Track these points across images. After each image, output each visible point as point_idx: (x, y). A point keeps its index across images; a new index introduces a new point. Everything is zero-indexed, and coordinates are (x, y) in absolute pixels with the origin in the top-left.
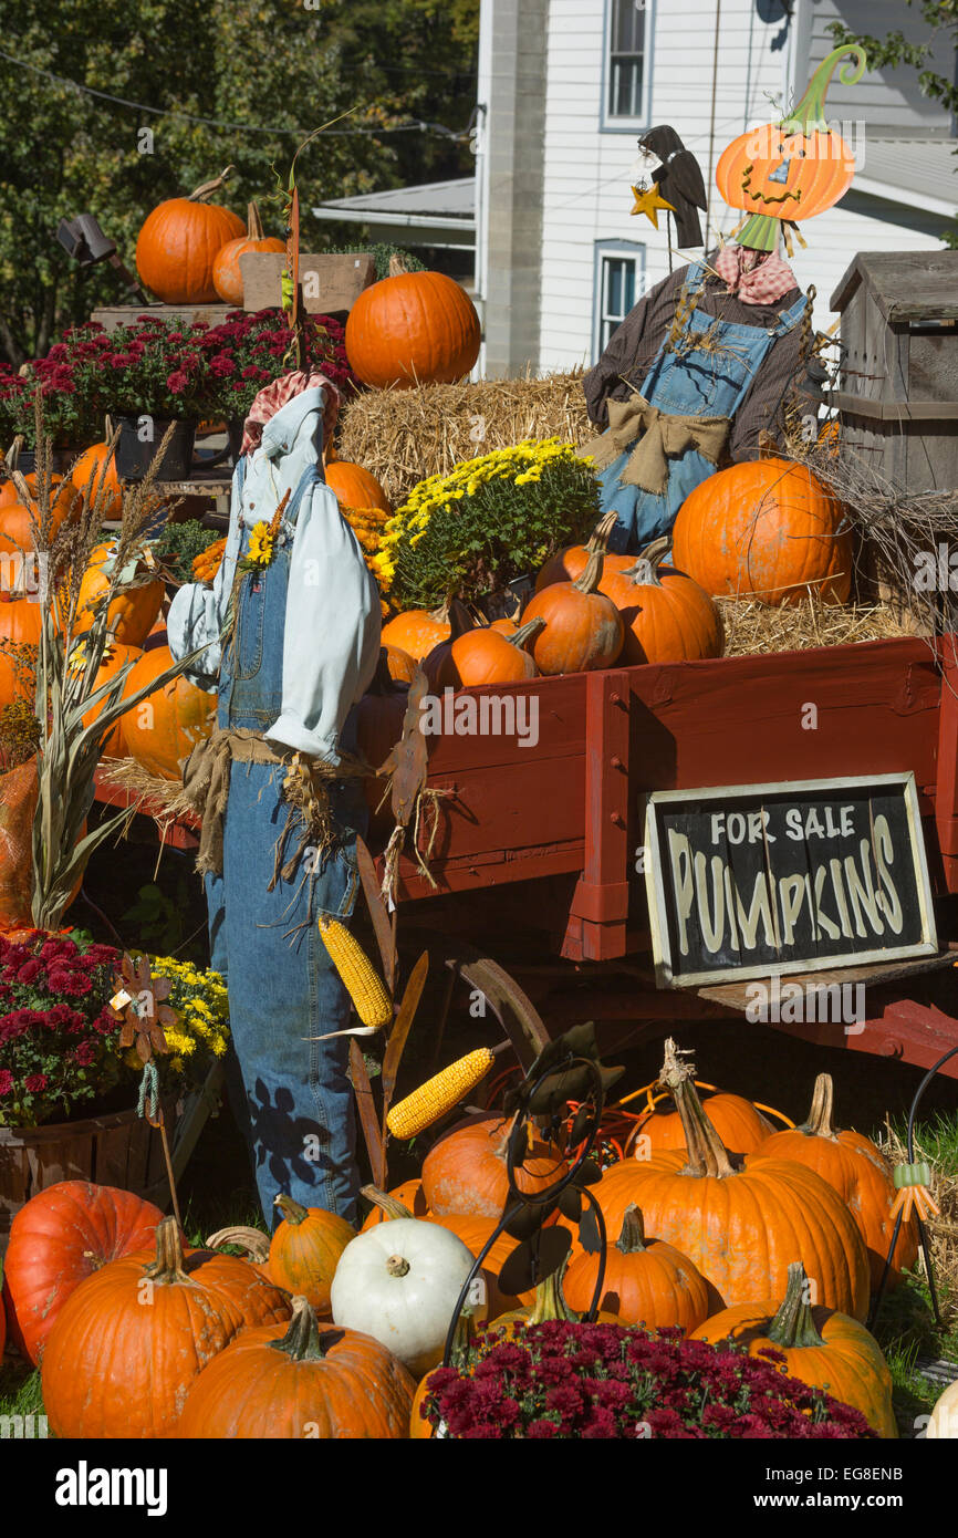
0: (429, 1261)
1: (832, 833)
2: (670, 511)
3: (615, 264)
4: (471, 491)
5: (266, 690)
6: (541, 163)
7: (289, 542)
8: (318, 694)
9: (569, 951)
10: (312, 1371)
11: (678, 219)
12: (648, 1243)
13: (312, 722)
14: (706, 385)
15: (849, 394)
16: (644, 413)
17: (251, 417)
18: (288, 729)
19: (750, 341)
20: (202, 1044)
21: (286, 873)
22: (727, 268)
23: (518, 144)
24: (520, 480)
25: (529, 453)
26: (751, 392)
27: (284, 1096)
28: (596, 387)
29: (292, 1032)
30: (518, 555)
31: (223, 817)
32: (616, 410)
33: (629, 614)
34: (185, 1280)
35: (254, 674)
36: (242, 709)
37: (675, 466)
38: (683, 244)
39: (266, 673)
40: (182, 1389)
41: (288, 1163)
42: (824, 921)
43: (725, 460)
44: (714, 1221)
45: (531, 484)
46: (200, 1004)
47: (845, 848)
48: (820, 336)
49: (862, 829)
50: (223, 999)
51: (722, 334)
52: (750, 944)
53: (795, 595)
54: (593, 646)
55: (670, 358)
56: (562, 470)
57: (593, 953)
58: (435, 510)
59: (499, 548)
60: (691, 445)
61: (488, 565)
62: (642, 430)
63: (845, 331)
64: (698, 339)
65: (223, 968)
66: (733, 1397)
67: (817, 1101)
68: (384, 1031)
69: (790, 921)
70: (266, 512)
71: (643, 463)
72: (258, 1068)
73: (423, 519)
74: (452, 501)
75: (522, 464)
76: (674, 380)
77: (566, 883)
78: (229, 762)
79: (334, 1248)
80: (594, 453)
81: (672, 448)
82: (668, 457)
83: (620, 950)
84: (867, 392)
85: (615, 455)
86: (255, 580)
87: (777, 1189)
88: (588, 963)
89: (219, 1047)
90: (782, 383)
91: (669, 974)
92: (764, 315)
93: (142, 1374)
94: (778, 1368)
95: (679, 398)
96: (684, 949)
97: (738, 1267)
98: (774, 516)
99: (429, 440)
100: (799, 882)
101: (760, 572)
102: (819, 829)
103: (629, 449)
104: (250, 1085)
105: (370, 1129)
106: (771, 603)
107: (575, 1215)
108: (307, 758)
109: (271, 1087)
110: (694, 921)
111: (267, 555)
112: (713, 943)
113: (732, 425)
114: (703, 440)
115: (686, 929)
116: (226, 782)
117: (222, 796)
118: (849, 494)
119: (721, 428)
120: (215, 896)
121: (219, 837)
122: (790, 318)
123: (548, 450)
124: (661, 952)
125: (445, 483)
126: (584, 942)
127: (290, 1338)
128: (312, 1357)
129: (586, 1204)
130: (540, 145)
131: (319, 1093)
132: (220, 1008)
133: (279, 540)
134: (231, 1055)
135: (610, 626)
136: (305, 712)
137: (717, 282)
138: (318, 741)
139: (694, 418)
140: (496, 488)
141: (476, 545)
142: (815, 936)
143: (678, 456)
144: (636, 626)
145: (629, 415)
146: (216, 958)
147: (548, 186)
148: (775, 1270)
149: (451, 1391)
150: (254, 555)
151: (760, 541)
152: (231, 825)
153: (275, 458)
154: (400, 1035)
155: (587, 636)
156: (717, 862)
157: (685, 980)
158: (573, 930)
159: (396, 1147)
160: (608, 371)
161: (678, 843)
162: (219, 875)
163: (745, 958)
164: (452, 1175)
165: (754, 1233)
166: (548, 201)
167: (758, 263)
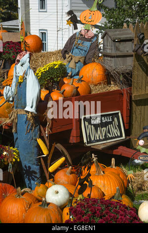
0: (61, 191)
1: (109, 121)
2: (77, 71)
3: (42, 33)
4: (47, 69)
5: (23, 102)
6: (29, 17)
7: (26, 79)
8: (33, 103)
9: (70, 141)
10: (47, 209)
11: (74, 25)
12: (93, 186)
13: (32, 107)
14: (81, 51)
15: (105, 52)
16: (72, 56)
17: (17, 59)
18: (28, 108)
19: (88, 44)
20: (16, 159)
21: (28, 132)
22: (83, 33)
23: (26, 14)
24: (55, 67)
25: (56, 63)
26: (88, 52)
27: (29, 167)
28: (63, 52)
29: (30, 157)
30: (55, 79)
31: (17, 124)
32: (67, 56)
33: (77, 88)
34: (23, 197)
35: (21, 100)
36: (19, 106)
37: (77, 64)
38: (75, 29)
39: (23, 100)
40: (24, 214)
41: (30, 178)
42: (108, 134)
43: (85, 64)
44: (102, 182)
45: (57, 68)
46: (15, 153)
47: (111, 123)
48: (100, 43)
49: (113, 120)
50: (19, 152)
51: (83, 43)
52: (98, 139)
53: (100, 84)
54: (73, 93)
55: (75, 47)
56: (61, 65)
57: (75, 142)
58: (42, 73)
59: (52, 78)
60: (79, 61)
61: (50, 81)
62: (72, 59)
63: (104, 42)
64: (79, 44)
65: (18, 147)
66: (116, 208)
67: (112, 162)
68: (48, 155)
69: (104, 135)
70: (21, 74)
71: (72, 64)
72: (25, 163)
73: (40, 74)
74: (44, 71)
75: (55, 65)
76: (76, 51)
77: (70, 131)
78: (17, 114)
79: (45, 190)
80: (65, 63)
81: (76, 62)
82: (76, 63)
83: (79, 141)
84: (109, 51)
85: (68, 63)
86: (20, 85)
87: (111, 176)
88: (74, 143)
89: (19, 160)
90: (94, 50)
91: (86, 144)
92: (89, 40)
93: (17, 212)
94: (121, 203)
95: (77, 54)
96: (88, 140)
97: (106, 189)
98: (96, 71)
99: (36, 62)
100: (104, 128)
101: (94, 80)
102: (107, 120)
103: (70, 62)
104: (23, 166)
105: (45, 171)
106: (96, 85)
107: (88, 181)
108: (31, 113)
109: (27, 166)
110: (90, 136)
111: (22, 81)
112: (93, 139)
113: (85, 58)
114: (81, 60)
115: (89, 137)
116: (17, 117)
117: (16, 120)
118: (107, 67)
119: (84, 58)
120: (15, 136)
121: (16, 127)
122: (94, 40)
123: (59, 62)
124: (85, 141)
125: (43, 68)
126: (73, 140)
127: (42, 204)
128: (46, 207)
129: (89, 180)
130: (29, 14)
131: (35, 166)
132: (18, 154)
133: (24, 79)
134: (20, 161)
135: (75, 90)
136: (31, 105)
137: (81, 35)
138: (33, 110)
139: (80, 57)
140: (51, 69)
141: (49, 78)
142: (107, 137)
143: (77, 63)
144: (78, 90)
145: (69, 56)
146: (16, 146)
147: (31, 21)
148: (112, 188)
149: (73, 210)
150: (20, 81)
151: (94, 76)
152: (18, 125)
153: (22, 65)
154: (51, 156)
155: (72, 91)
156: (92, 126)
157: (89, 145)
158: (71, 138)
159: (50, 174)
160: (65, 50)
161: (87, 123)
162: (16, 132)
163: (98, 141)
164: (60, 178)
165: (109, 183)
166: (31, 23)
167: (88, 32)
